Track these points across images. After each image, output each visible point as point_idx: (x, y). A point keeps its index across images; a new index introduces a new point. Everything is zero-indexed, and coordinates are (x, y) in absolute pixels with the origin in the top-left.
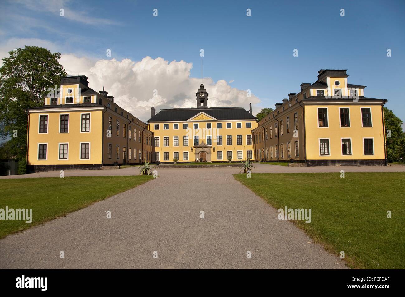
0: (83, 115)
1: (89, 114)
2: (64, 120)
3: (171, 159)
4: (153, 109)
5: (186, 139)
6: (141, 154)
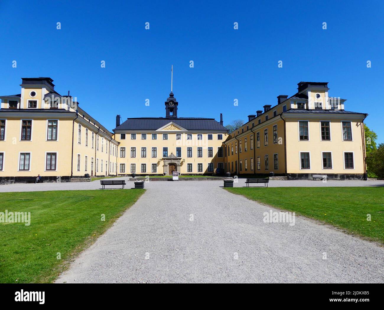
0: (49, 121)
1: (56, 121)
3: (138, 171)
4: (118, 117)
5: (154, 150)
6: (108, 165)
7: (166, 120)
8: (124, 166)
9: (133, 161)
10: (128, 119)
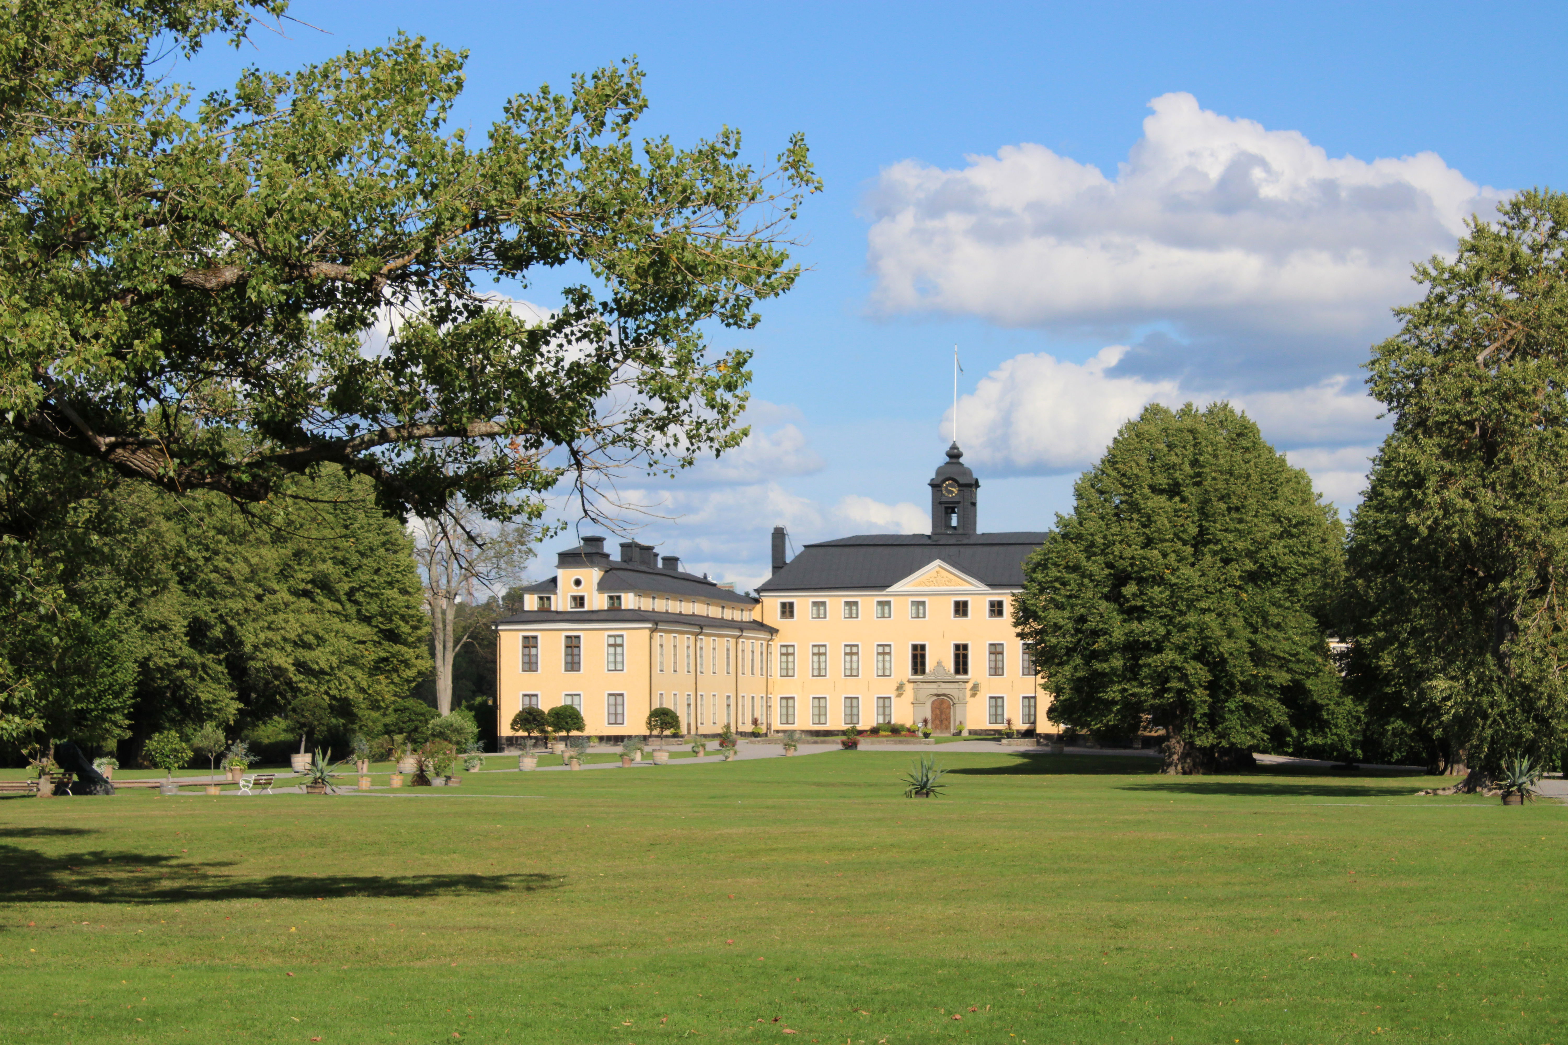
0: (610, 636)
1: (622, 636)
2: (573, 645)
3: (836, 721)
4: (779, 536)
5: (884, 654)
6: (733, 707)
7: (926, 550)
8: (790, 702)
9: (820, 687)
10: (805, 546)
